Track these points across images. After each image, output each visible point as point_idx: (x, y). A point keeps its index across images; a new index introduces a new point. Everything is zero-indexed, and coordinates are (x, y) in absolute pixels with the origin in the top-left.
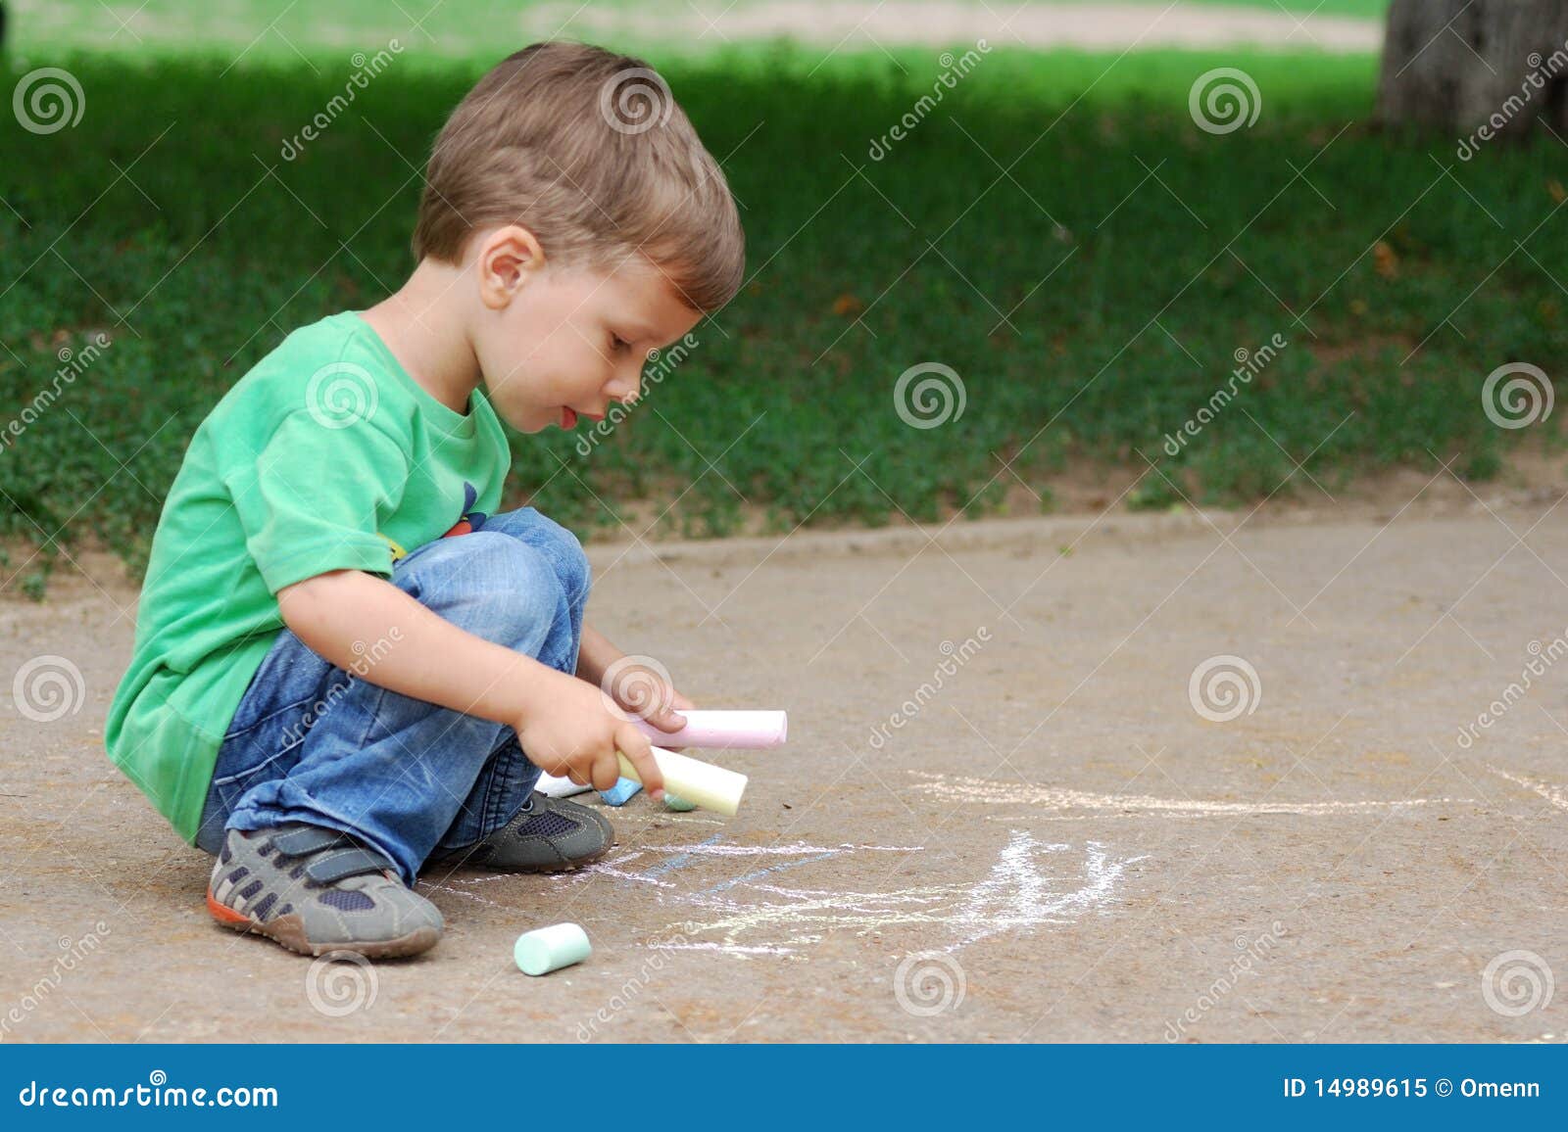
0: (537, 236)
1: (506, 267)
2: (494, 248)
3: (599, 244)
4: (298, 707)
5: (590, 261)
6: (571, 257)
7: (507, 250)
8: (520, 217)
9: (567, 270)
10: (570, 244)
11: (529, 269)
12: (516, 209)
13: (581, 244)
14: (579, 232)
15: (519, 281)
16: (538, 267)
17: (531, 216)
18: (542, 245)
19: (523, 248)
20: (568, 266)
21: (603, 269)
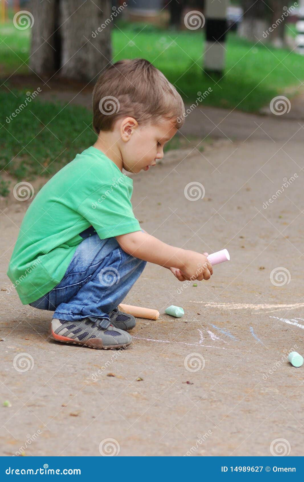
0: (136, 119)
1: (128, 129)
2: (125, 125)
3: (154, 118)
4: (79, 274)
5: (151, 123)
6: (146, 123)
7: (128, 124)
8: (130, 114)
9: (145, 127)
10: (145, 119)
11: (134, 128)
12: (128, 112)
13: (149, 118)
14: (148, 115)
15: (132, 132)
16: (137, 127)
17: (133, 113)
18: (138, 121)
19: (132, 123)
20: (145, 125)
21: (155, 124)
